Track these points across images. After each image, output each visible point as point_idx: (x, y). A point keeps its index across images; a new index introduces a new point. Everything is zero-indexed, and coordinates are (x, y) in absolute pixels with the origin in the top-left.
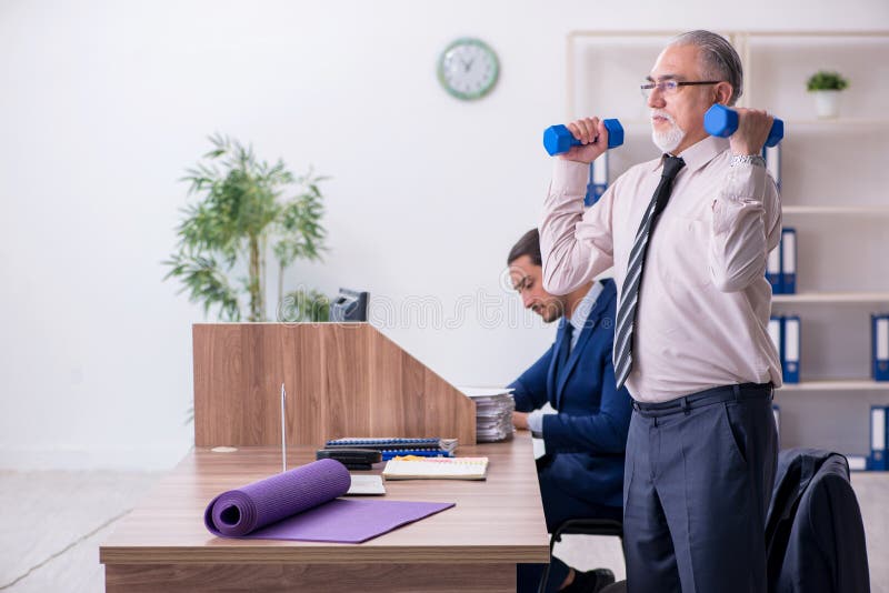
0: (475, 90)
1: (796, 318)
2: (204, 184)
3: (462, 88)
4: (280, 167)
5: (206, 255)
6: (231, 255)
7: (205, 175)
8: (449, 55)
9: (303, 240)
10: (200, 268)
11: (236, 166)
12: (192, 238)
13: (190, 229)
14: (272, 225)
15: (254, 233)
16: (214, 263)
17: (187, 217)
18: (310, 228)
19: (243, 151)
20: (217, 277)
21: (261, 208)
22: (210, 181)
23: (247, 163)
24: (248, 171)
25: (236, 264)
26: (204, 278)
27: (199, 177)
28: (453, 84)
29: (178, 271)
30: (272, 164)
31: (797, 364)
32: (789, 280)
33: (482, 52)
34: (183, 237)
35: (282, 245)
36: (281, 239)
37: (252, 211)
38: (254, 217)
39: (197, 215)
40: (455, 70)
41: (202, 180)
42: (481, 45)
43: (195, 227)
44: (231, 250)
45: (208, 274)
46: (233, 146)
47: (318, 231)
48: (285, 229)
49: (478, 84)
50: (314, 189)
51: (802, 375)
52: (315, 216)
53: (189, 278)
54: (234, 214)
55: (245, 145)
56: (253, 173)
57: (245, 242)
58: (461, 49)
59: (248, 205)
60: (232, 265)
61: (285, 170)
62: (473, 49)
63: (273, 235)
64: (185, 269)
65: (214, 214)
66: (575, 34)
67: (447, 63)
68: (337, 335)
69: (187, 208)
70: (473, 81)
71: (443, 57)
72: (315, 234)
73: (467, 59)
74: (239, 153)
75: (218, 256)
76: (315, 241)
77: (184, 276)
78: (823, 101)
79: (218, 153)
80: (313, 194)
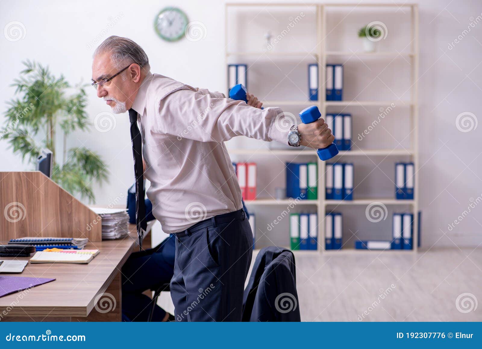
0: (175, 36)
1: (352, 164)
2: (24, 88)
3: (167, 35)
4: (62, 78)
5: (22, 127)
6: (36, 127)
7: (23, 83)
8: (161, 16)
9: (76, 120)
10: (17, 135)
11: (39, 78)
12: (13, 118)
13: (13, 113)
14: (59, 111)
15: (50, 115)
16: (26, 132)
17: (10, 106)
18: (80, 112)
19: (43, 70)
20: (28, 140)
21: (53, 102)
22: (27, 86)
23: (45, 77)
24: (46, 81)
25: (39, 132)
26: (21, 141)
27: (21, 84)
28: (163, 33)
29: (6, 136)
30: (58, 77)
31: (351, 189)
32: (347, 143)
33: (179, 15)
34: (8, 118)
35: (66, 122)
36: (65, 118)
37: (47, 103)
38: (49, 106)
39: (16, 105)
40: (164, 24)
41: (22, 86)
42: (178, 10)
43: (15, 112)
44: (36, 124)
45: (23, 138)
46: (37, 67)
47: (84, 115)
48: (66, 113)
49: (177, 33)
50: (83, 91)
51: (355, 196)
52: (83, 106)
53: (12, 141)
54: (37, 104)
55: (44, 66)
56: (47, 82)
57: (43, 120)
58: (167, 13)
59: (45, 100)
60: (36, 133)
61: (65, 80)
62: (174, 13)
63: (60, 116)
64: (10, 136)
65: (26, 105)
66: (228, 5)
67: (160, 21)
68: (22, 178)
69: (10, 101)
70: (174, 31)
71: (157, 18)
72: (83, 117)
73: (171, 19)
74: (41, 71)
75: (29, 128)
76: (83, 121)
77: (9, 139)
78: (367, 43)
79: (28, 71)
80: (82, 94)
